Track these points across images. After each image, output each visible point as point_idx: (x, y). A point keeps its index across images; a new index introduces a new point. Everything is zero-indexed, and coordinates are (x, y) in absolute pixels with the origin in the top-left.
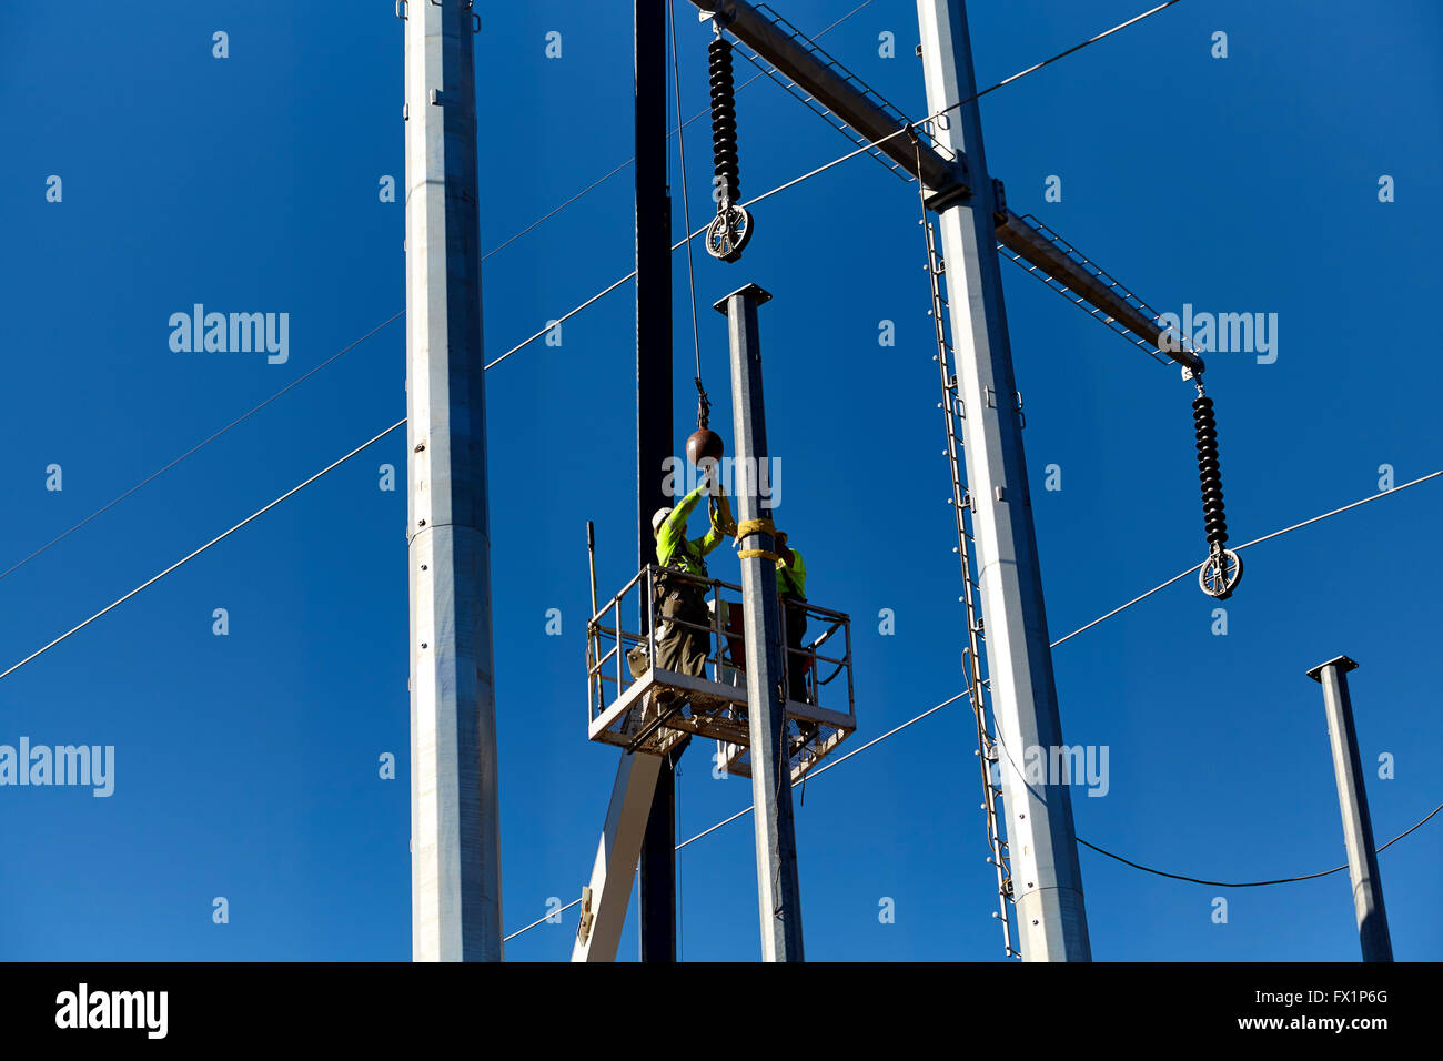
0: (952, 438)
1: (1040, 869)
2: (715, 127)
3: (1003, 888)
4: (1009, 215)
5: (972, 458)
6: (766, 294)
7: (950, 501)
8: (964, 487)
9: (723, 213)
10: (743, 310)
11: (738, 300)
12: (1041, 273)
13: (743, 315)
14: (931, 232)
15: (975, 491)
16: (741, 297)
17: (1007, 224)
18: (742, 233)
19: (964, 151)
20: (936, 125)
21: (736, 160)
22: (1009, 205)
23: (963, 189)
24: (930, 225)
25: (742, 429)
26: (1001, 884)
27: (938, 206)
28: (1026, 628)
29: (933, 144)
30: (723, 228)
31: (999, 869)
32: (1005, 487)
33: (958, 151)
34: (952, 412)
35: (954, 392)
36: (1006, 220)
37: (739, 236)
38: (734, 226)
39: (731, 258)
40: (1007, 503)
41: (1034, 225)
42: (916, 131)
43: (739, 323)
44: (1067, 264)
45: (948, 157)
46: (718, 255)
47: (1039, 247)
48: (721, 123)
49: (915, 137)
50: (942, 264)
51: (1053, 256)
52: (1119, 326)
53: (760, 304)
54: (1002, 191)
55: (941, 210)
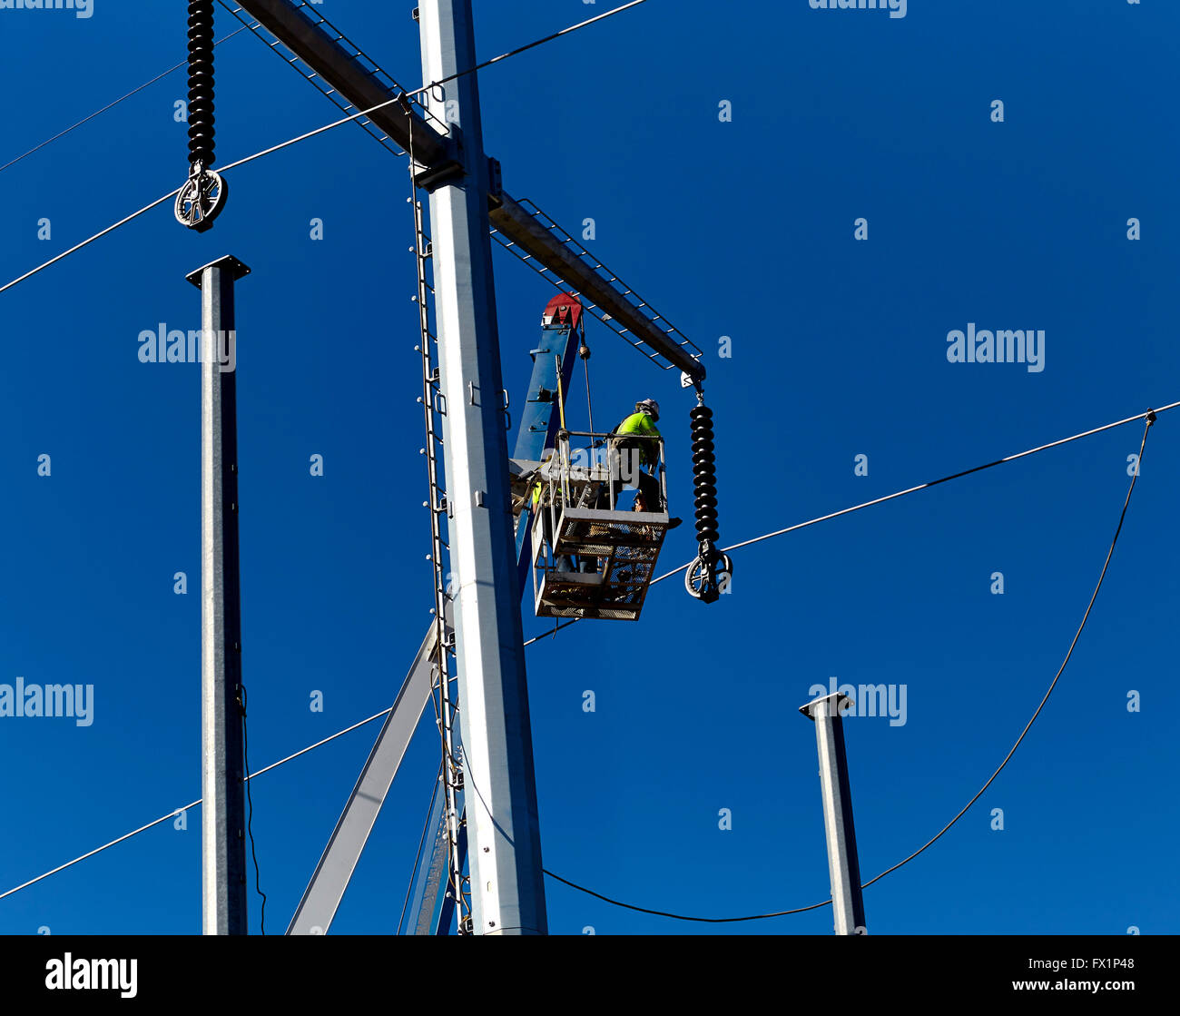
0: (431, 436)
1: (502, 907)
2: (192, 83)
3: (463, 926)
4: (504, 198)
5: (452, 458)
6: (244, 268)
7: (425, 504)
8: (441, 490)
9: (195, 177)
10: (218, 284)
11: (213, 272)
12: (535, 263)
13: (218, 289)
14: (419, 211)
15: (453, 493)
16: (218, 269)
17: (502, 207)
18: (215, 201)
19: (459, 126)
20: (430, 96)
21: (213, 120)
22: (505, 187)
23: (457, 167)
24: (419, 204)
25: (211, 413)
26: (460, 922)
27: (429, 183)
28: (502, 646)
29: (427, 116)
30: (194, 194)
31: (459, 906)
32: (486, 492)
33: (453, 125)
34: (432, 407)
35: (435, 386)
36: (500, 204)
37: (212, 204)
38: (206, 193)
39: (202, 227)
40: (486, 510)
41: (531, 210)
42: (409, 101)
43: (213, 297)
44: (564, 254)
45: (442, 131)
46: (188, 223)
47: (535, 234)
48: (198, 79)
49: (409, 107)
50: (430, 247)
51: (549, 244)
52: (616, 324)
53: (236, 279)
54: (498, 172)
55: (432, 188)
